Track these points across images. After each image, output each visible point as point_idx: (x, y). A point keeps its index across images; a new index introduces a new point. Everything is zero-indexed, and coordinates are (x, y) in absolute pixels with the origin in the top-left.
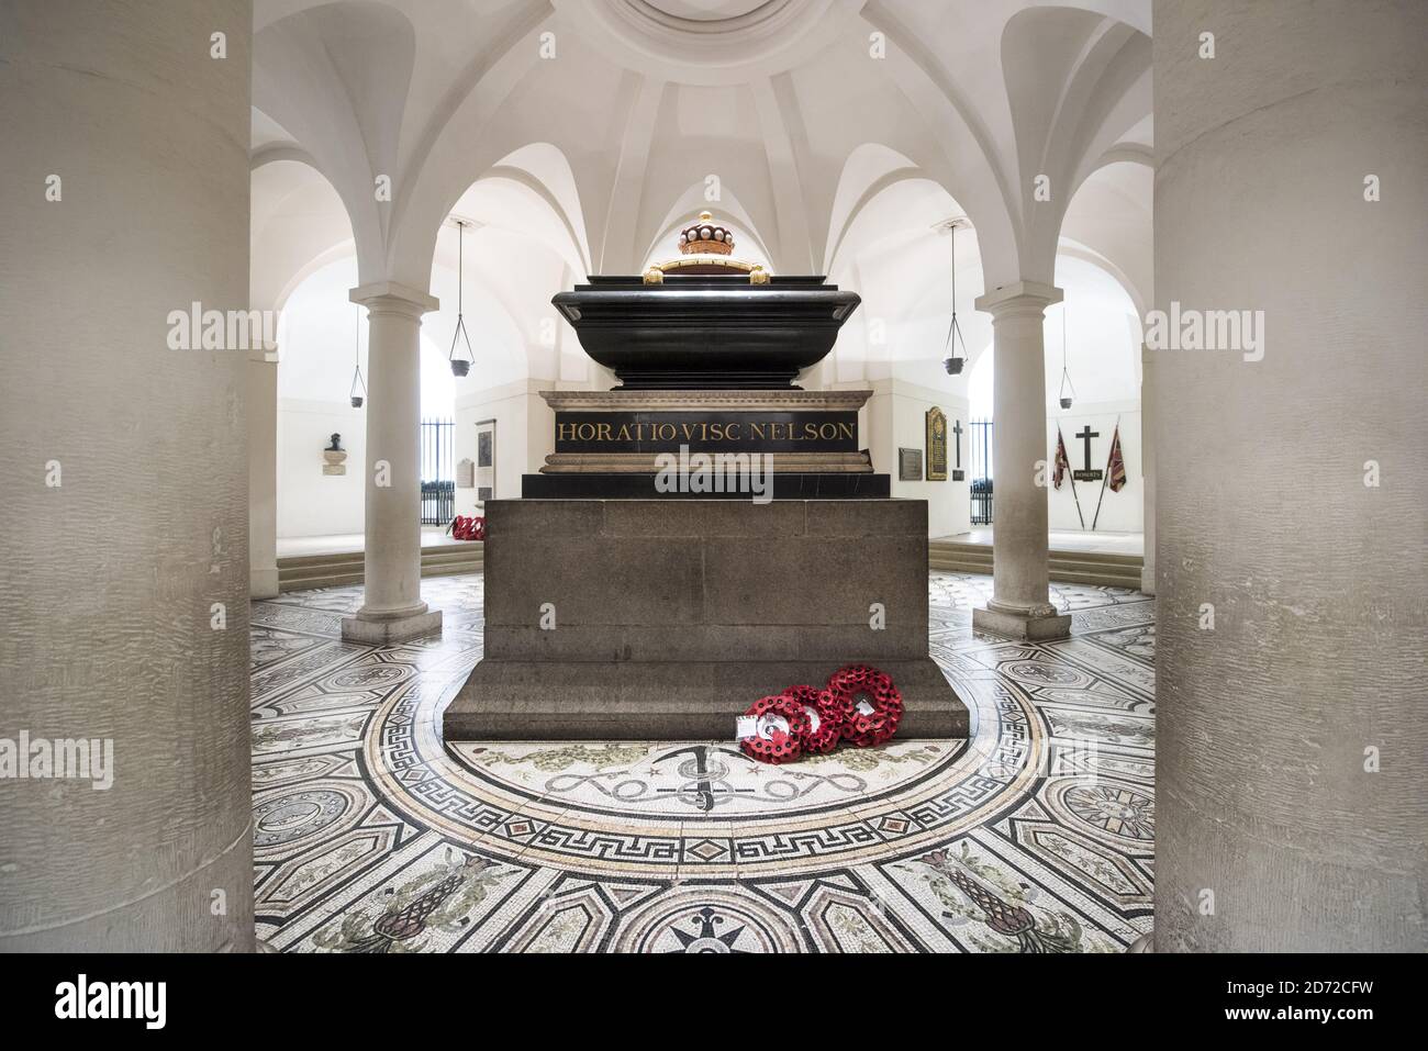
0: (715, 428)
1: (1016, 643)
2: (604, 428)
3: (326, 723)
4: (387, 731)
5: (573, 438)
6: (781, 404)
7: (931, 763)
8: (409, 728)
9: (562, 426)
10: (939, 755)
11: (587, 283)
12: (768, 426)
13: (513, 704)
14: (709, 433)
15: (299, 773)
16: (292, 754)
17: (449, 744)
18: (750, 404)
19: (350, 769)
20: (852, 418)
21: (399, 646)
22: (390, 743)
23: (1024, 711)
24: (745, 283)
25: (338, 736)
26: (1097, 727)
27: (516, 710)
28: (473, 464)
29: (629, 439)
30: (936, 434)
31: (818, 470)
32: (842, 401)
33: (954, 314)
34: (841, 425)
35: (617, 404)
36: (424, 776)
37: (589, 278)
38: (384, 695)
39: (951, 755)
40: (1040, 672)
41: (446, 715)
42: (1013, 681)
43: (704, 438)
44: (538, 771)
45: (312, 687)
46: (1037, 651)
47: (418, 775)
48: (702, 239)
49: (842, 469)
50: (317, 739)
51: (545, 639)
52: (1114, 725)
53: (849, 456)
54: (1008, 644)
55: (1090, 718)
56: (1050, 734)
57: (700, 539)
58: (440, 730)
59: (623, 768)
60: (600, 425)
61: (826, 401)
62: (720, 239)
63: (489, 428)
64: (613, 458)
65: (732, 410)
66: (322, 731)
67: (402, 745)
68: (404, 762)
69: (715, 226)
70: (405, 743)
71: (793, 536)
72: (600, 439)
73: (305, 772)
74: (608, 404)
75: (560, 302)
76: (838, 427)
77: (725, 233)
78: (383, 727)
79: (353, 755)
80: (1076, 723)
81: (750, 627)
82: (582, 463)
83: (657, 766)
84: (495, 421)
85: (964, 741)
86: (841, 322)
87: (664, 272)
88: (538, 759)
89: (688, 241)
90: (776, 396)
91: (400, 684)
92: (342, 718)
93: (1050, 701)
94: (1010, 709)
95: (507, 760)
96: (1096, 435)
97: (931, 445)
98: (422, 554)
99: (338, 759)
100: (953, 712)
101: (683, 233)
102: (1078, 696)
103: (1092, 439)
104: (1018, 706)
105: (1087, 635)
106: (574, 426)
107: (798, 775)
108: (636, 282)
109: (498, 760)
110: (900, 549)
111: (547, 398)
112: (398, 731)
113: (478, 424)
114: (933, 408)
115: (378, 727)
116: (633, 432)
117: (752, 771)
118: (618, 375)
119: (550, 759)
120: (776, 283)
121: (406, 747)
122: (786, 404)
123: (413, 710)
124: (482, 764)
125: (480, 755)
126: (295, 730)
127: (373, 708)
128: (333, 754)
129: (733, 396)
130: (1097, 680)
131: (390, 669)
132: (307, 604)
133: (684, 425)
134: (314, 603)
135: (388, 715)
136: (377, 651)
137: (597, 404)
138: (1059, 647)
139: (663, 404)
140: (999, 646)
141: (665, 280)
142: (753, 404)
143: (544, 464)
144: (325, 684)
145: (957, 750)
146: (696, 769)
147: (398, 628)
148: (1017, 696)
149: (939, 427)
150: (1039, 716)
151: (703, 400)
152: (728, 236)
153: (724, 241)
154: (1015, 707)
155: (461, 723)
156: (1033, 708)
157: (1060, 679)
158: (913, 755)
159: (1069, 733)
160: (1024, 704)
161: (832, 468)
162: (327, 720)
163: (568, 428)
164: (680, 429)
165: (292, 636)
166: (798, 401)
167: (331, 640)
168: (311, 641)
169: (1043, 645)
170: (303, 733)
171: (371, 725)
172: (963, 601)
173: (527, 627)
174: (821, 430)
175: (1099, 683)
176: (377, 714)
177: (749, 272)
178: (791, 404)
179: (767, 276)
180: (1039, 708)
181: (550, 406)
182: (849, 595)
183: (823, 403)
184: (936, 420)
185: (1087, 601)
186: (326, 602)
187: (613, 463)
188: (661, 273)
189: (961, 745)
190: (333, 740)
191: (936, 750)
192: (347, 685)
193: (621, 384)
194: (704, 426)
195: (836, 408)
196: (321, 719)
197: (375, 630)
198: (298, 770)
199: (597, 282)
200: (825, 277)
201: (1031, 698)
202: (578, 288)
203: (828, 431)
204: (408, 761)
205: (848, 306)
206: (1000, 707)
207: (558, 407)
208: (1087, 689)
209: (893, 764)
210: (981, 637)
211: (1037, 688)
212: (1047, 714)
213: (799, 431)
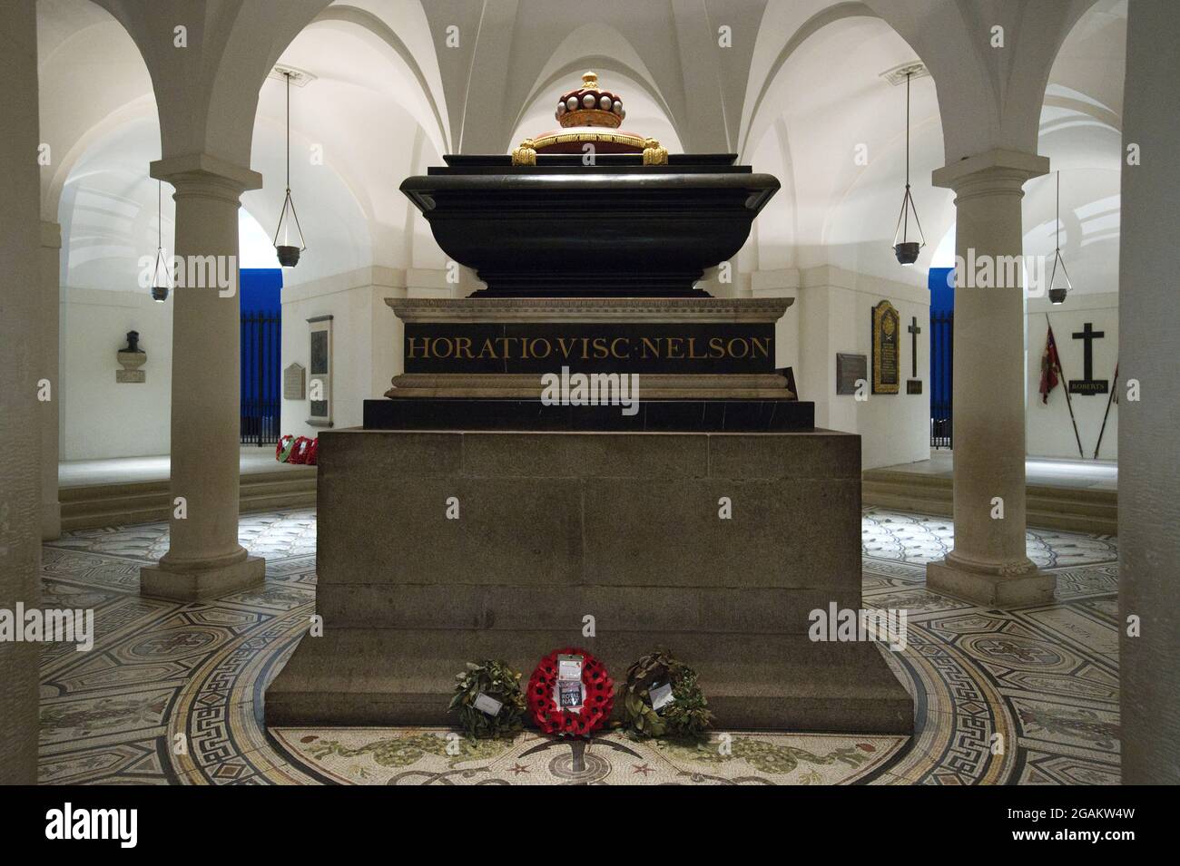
0: (598, 343)
1: (981, 610)
2: (463, 343)
3: (121, 703)
4: (195, 714)
5: (426, 355)
6: (680, 314)
7: (863, 766)
8: (222, 710)
9: (412, 340)
10: (873, 756)
11: (445, 165)
12: (664, 344)
13: (350, 681)
14: (591, 349)
15: (87, 768)
16: (78, 745)
17: (271, 731)
18: (642, 314)
19: (149, 764)
20: (767, 332)
21: (211, 603)
22: (200, 728)
23: (986, 701)
24: (637, 164)
25: (135, 721)
26: (1083, 726)
27: (353, 690)
28: (304, 370)
29: (493, 356)
30: (884, 334)
31: (724, 396)
32: (756, 311)
33: (908, 187)
34: (755, 340)
35: (479, 314)
36: (240, 771)
37: (445, 158)
38: (193, 666)
39: (889, 757)
40: (1010, 649)
41: (268, 695)
42: (974, 661)
43: (585, 356)
44: (379, 767)
45: (104, 657)
46: (1008, 621)
47: (233, 770)
48: (584, 108)
49: (754, 395)
50: (110, 725)
51: (391, 601)
52: (1106, 725)
53: (764, 379)
54: (972, 610)
55: (1073, 714)
56: (1019, 733)
57: (579, 481)
58: (261, 715)
59: (483, 763)
60: (458, 340)
61: (735, 311)
62: (606, 107)
63: (323, 326)
64: (473, 380)
65: (620, 321)
66: (115, 713)
67: (213, 732)
68: (216, 755)
69: (600, 91)
70: (218, 729)
71: (692, 479)
72: (458, 356)
73: (94, 767)
74: (469, 315)
75: (411, 188)
76: (750, 343)
77: (614, 99)
78: (191, 709)
79: (153, 745)
80: (1055, 720)
81: (639, 589)
82: (437, 387)
83: (523, 762)
84: (331, 318)
85: (906, 738)
86: (755, 212)
87: (538, 150)
88: (379, 751)
89: (567, 110)
90: (674, 304)
91: (213, 653)
92: (140, 697)
93: (1022, 689)
94: (969, 698)
95: (344, 753)
96: (1101, 335)
97: (878, 350)
98: (241, 483)
99: (135, 751)
100: (892, 700)
101: (562, 100)
102: (1059, 684)
103: (1095, 342)
104: (979, 693)
105: (1078, 601)
106: (427, 340)
107: (696, 775)
108: (505, 164)
109: (330, 752)
110: (825, 495)
111: (394, 307)
112: (209, 714)
113: (310, 321)
114: (881, 303)
115: (185, 709)
116: (498, 348)
117: (639, 769)
118: (481, 276)
119: (394, 750)
120: (674, 163)
121: (219, 735)
122: (685, 314)
123: (229, 686)
124: (311, 757)
125: (308, 746)
126: (83, 713)
127: (178, 683)
128: (130, 743)
129: (620, 305)
130: (1086, 663)
131: (200, 633)
132: (97, 547)
133: (561, 341)
134: (107, 547)
135: (198, 692)
136: (184, 609)
137: (454, 314)
138: (1038, 616)
139: (536, 314)
140: (959, 612)
141: (539, 160)
142: (645, 314)
143: (389, 386)
144: (119, 653)
145: (896, 750)
146: (570, 766)
147: (210, 581)
148: (978, 679)
149: (889, 326)
150: (1005, 708)
151: (584, 309)
152: (617, 103)
153: (611, 109)
154: (976, 696)
155: (287, 704)
156: (999, 697)
157: (1037, 660)
158: (841, 755)
159: (1045, 734)
160: (987, 693)
161: (743, 393)
162: (121, 699)
163: (419, 342)
164: (555, 344)
165: (77, 590)
166: (701, 311)
167: (127, 595)
168: (102, 596)
169: (1017, 613)
170: (93, 717)
171: (176, 707)
172: (917, 552)
173: (368, 585)
174: (729, 347)
175: (1089, 667)
176: (184, 691)
177: (641, 150)
178: (692, 315)
179: (664, 154)
180: (1006, 698)
181: (397, 316)
182: (761, 551)
183: (732, 313)
184: (884, 317)
185: (1081, 555)
186: (122, 545)
187: (474, 386)
188: (533, 152)
189: (902, 744)
190: (129, 725)
191: (870, 749)
192: (147, 654)
193: (483, 286)
194: (585, 341)
195: (748, 318)
196: (115, 699)
197: (181, 583)
198: (84, 765)
199: (456, 163)
200: (735, 156)
201: (996, 685)
202: (431, 170)
203: (738, 347)
204: (221, 753)
205: (762, 195)
206: (956, 694)
207: (409, 317)
208: (1073, 674)
209: (815, 766)
210: (936, 600)
211: (1006, 671)
212: (1016, 706)
213: (702, 347)
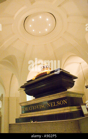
0: (42, 105)
5: (23, 111)
12: (50, 104)
20: (66, 98)
24: (46, 75)
29: (30, 110)
34: (64, 100)
37: (27, 82)
43: (40, 108)
53: (66, 108)
60: (26, 108)
71: (50, 131)
76: (63, 101)
87: (36, 77)
90: (49, 97)
118: (34, 97)
122: (52, 98)
133: (37, 106)
137: (25, 104)
142: (46, 99)
143: (19, 116)
161: (62, 112)
183: (59, 96)
187: (28, 115)
194: (40, 105)
202: (25, 84)
203: (61, 103)
207: (21, 105)
213: (56, 104)
